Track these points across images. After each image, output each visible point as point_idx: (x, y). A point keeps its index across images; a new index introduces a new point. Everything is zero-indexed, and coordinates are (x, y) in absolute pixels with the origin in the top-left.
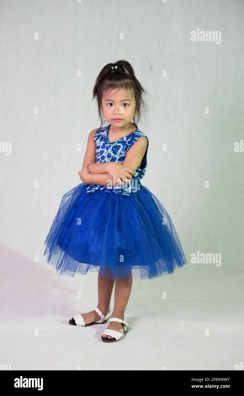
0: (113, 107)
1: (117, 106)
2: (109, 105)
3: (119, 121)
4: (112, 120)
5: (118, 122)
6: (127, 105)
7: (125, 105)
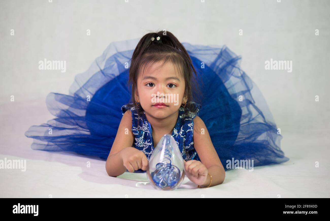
0: (155, 88)
1: (160, 86)
2: (148, 85)
3: (162, 106)
4: (152, 106)
5: (162, 108)
6: (174, 86)
7: (171, 85)
